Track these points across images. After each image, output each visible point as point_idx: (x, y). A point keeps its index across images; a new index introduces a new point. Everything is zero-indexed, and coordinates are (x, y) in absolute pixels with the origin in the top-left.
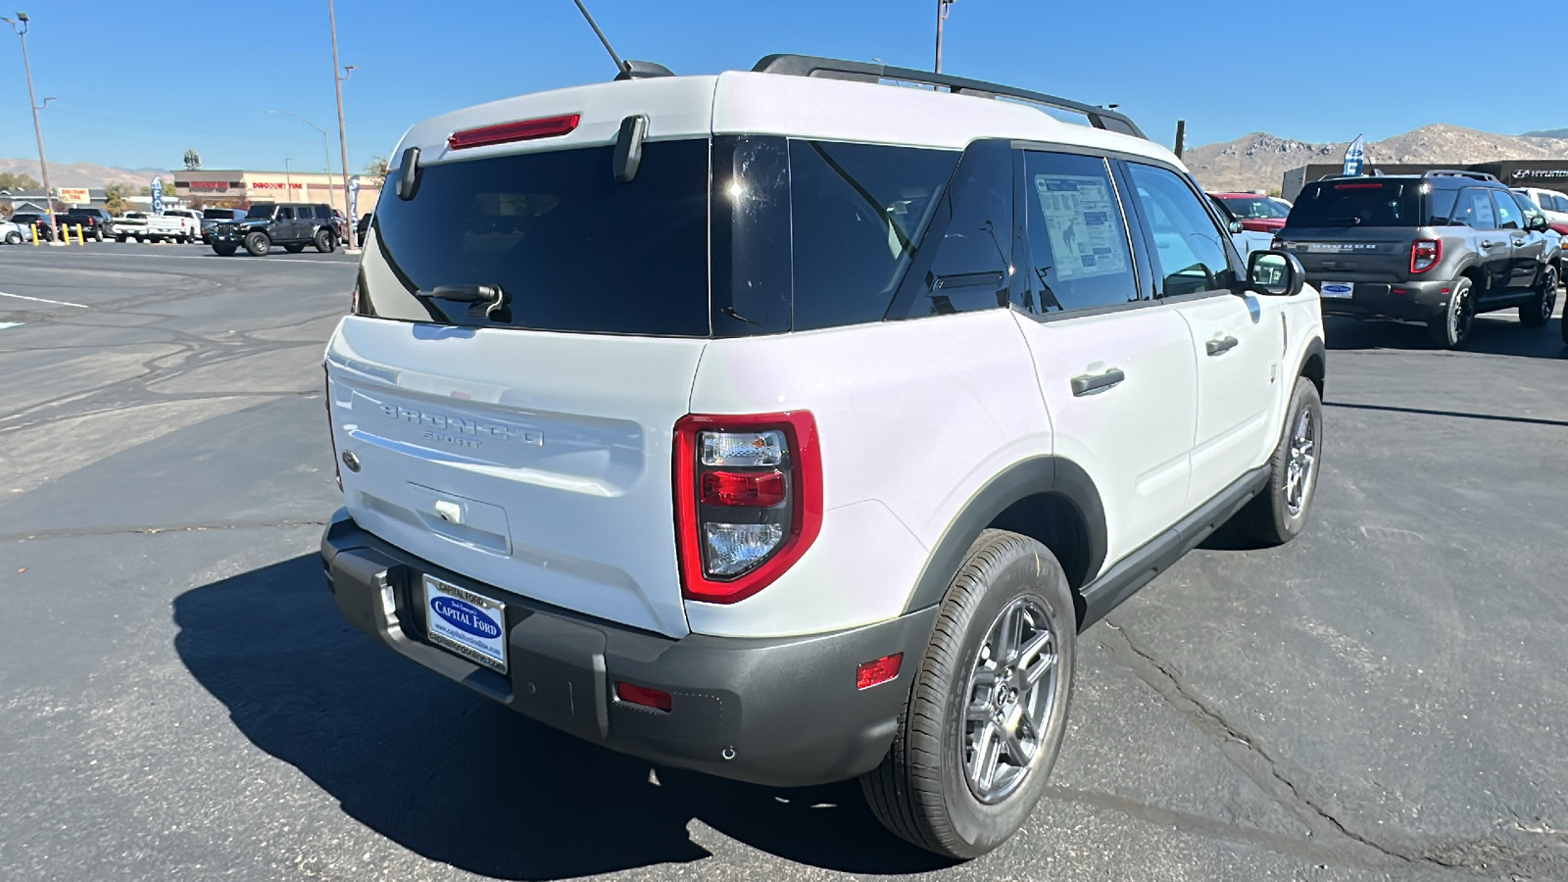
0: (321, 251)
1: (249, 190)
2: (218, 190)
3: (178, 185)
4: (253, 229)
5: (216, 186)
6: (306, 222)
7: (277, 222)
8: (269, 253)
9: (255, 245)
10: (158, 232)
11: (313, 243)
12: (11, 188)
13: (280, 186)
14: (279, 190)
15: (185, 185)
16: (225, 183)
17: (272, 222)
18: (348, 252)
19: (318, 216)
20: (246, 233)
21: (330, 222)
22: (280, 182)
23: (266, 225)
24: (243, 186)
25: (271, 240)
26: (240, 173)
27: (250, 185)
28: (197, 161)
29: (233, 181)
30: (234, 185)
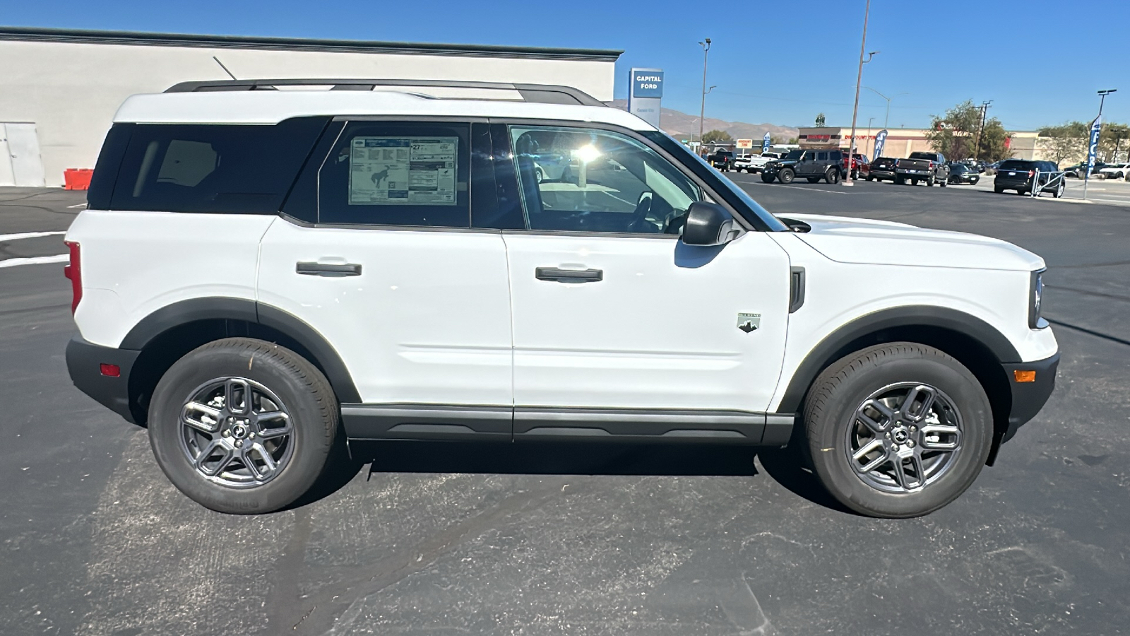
0: (828, 183)
1: (842, 140)
2: (823, 141)
3: (801, 137)
4: (786, 166)
5: (823, 138)
6: (822, 162)
7: (802, 162)
8: (792, 182)
9: (784, 176)
10: (755, 167)
11: (824, 176)
12: (717, 140)
13: (863, 137)
14: (862, 140)
15: (804, 137)
16: (829, 136)
17: (799, 162)
18: (845, 184)
19: (832, 159)
20: (781, 169)
21: (839, 163)
22: (863, 135)
23: (794, 164)
24: (839, 137)
25: (795, 173)
26: (839, 129)
27: (843, 137)
28: (823, 121)
29: (834, 134)
30: (834, 137)
